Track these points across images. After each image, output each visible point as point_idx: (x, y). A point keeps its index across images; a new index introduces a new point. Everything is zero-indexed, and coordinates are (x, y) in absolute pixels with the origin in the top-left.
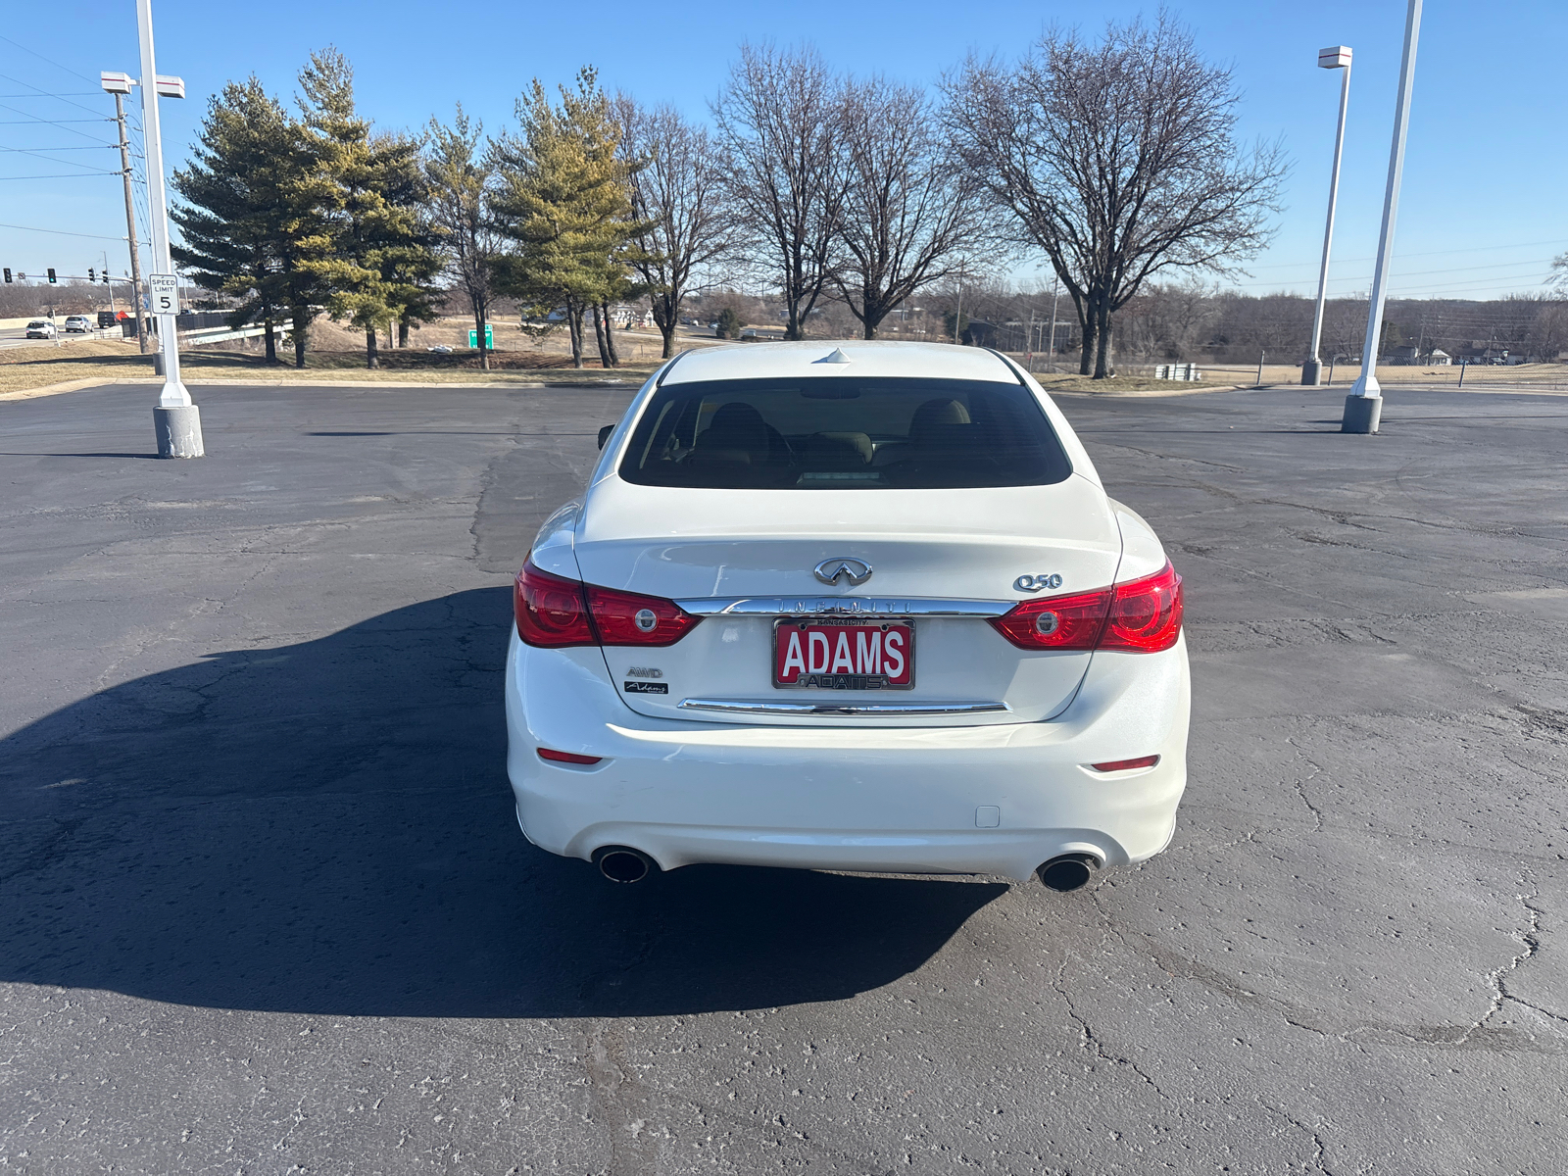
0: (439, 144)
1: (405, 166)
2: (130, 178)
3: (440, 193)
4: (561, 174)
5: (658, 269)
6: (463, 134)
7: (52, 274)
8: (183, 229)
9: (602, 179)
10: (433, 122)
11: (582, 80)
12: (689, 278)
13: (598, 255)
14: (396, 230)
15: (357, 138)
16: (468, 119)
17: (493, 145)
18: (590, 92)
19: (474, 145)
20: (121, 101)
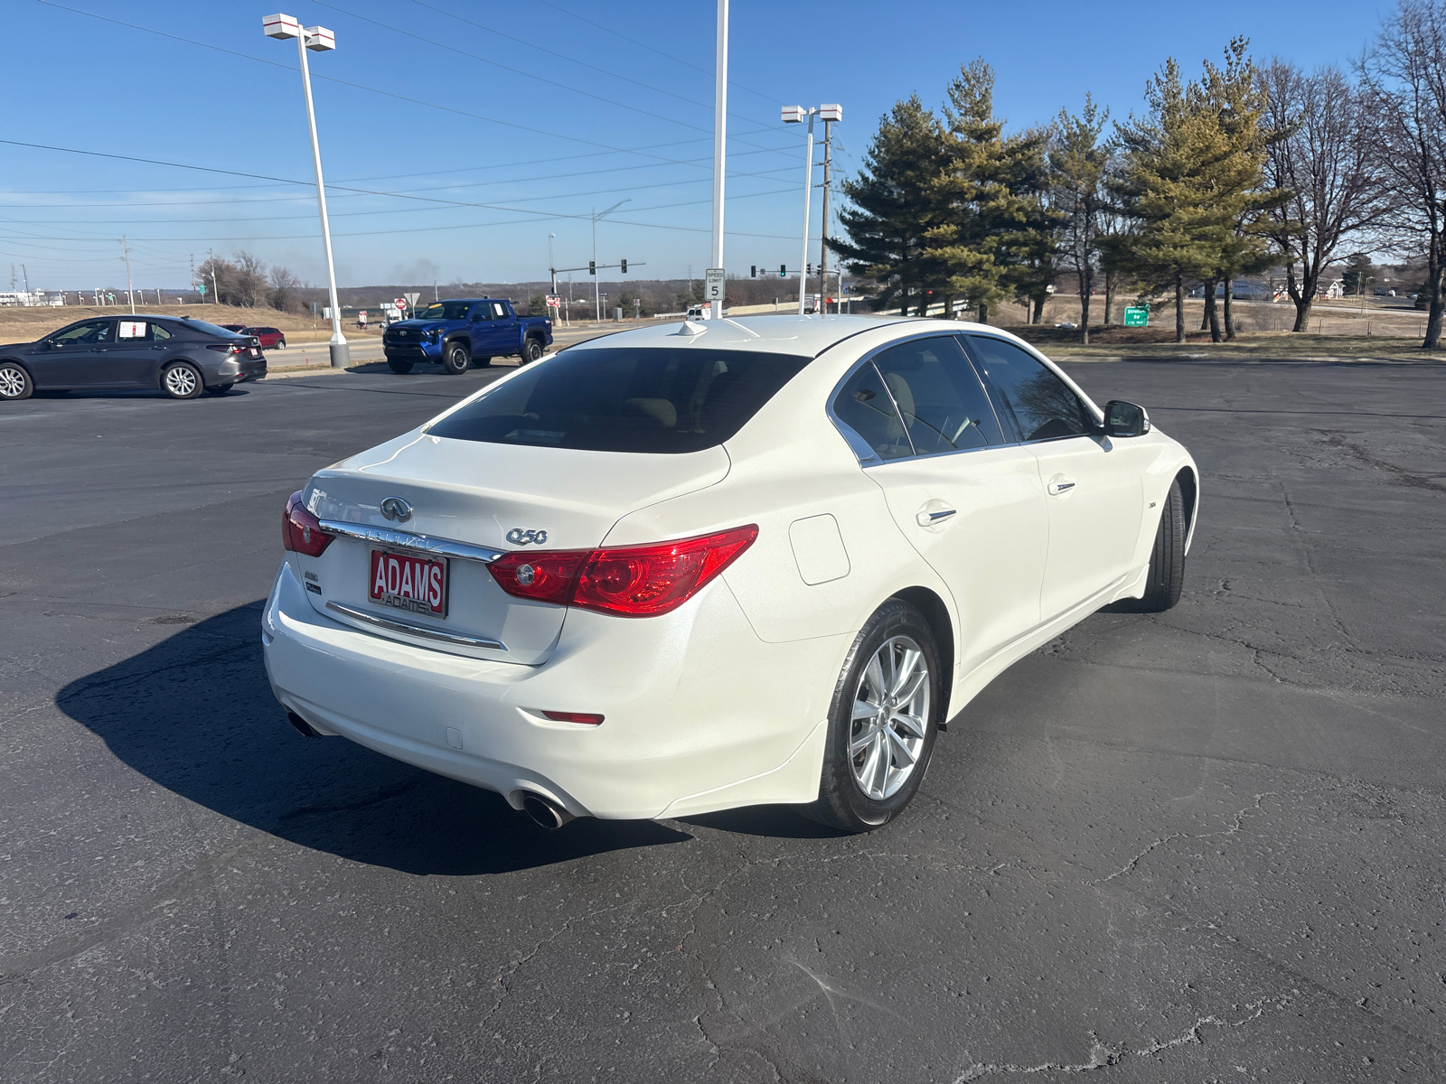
0: (1065, 134)
1: (1030, 158)
2: (828, 189)
3: (1059, 180)
4: (1185, 151)
5: (1301, 239)
6: (1089, 121)
7: (783, 268)
8: (848, 228)
9: (1230, 151)
10: (1063, 114)
11: (1231, 52)
12: (1336, 246)
13: (1216, 229)
14: (1013, 218)
15: (991, 138)
16: (1095, 107)
17: (1119, 129)
18: (1238, 64)
19: (1099, 131)
20: (829, 128)
